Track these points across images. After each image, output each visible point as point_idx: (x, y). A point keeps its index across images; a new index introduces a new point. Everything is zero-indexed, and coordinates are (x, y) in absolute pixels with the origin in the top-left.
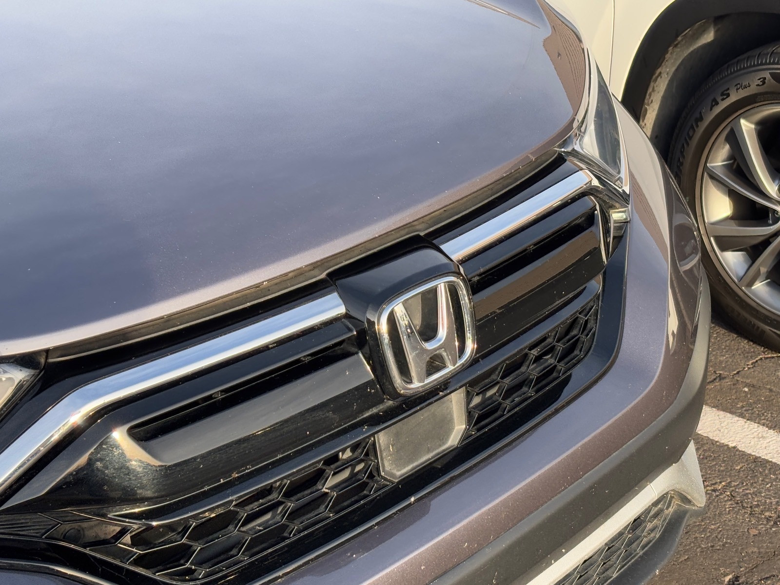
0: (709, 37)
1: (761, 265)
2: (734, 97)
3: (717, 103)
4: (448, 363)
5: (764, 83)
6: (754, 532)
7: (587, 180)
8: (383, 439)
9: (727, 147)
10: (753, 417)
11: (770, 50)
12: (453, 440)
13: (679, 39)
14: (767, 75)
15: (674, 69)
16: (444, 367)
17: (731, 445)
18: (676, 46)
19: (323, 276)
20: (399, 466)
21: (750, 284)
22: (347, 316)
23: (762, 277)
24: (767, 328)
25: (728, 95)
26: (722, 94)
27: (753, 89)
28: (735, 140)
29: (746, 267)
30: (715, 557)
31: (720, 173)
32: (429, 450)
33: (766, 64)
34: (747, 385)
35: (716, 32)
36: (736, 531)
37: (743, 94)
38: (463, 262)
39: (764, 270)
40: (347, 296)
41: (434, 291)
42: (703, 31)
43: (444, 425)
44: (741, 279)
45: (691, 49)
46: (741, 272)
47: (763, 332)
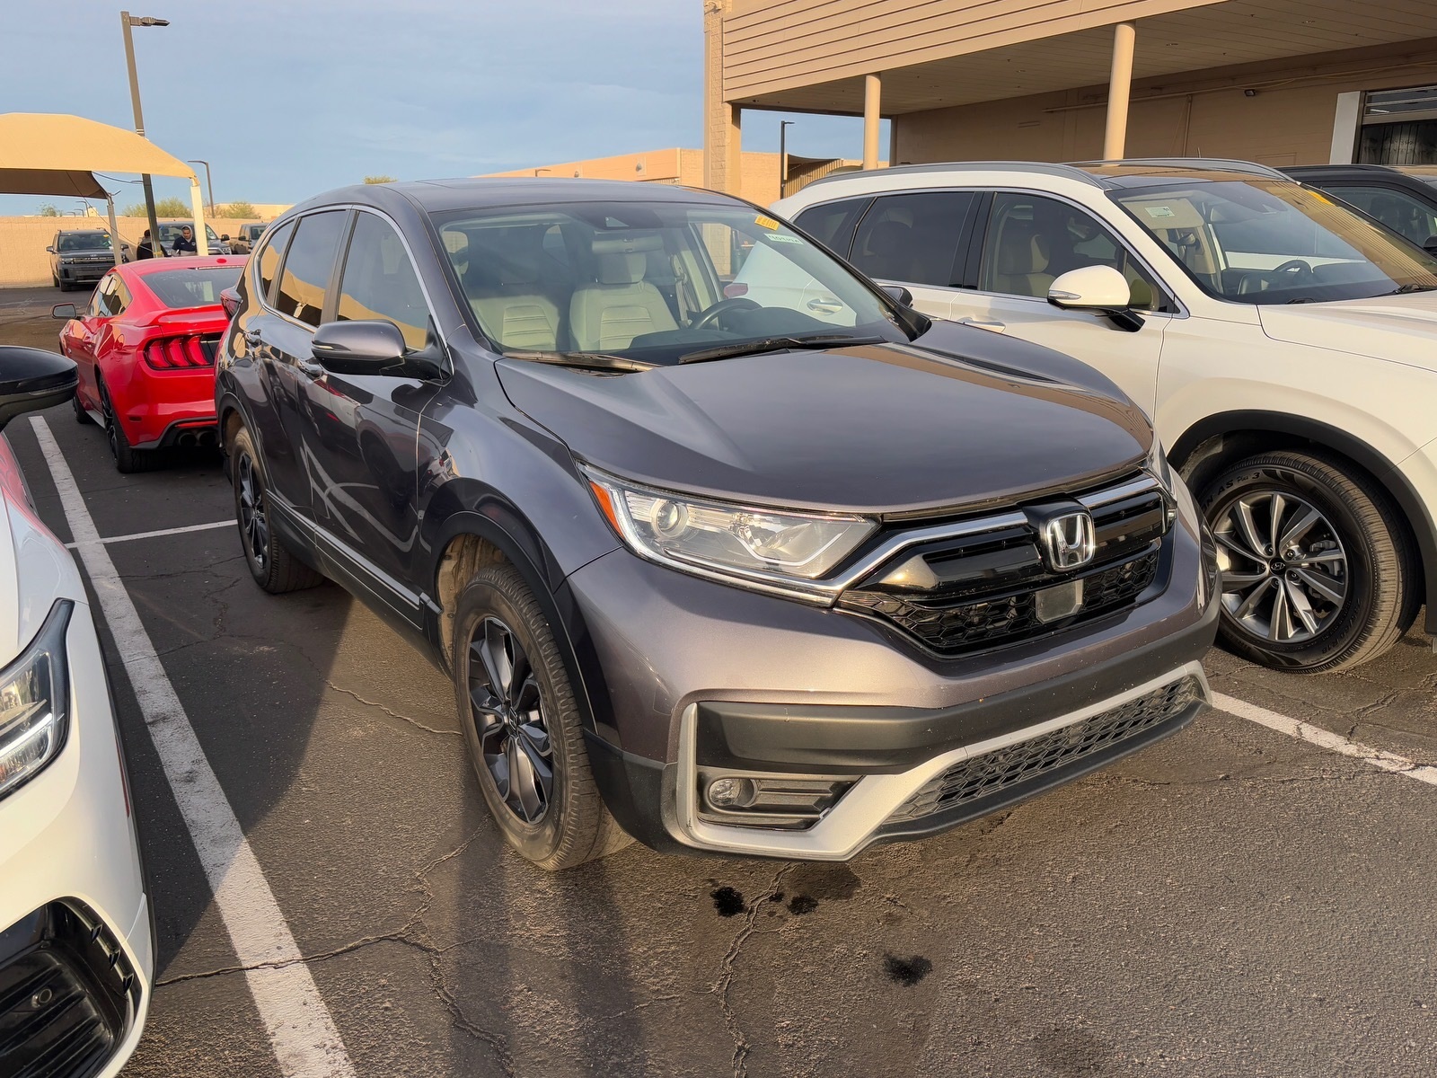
0: (1219, 449)
1: (1250, 602)
2: (1236, 486)
3: (1224, 490)
4: (1080, 559)
5: (1258, 476)
6: (1239, 755)
7: (1155, 483)
8: (1039, 596)
9: (1230, 521)
10: (1244, 698)
11: (1263, 455)
12: (1073, 611)
13: (1199, 446)
14: (1260, 471)
15: (1193, 468)
16: (1077, 561)
17: (1225, 710)
18: (1196, 452)
19: (1015, 504)
20: (1046, 617)
21: (1242, 616)
22: (1027, 524)
23: (1250, 611)
24: (1252, 646)
25: (1232, 484)
26: (1228, 484)
27: (1250, 480)
28: (1234, 515)
29: (1238, 605)
30: (1213, 764)
31: (1223, 538)
32: (1061, 613)
33: (1260, 464)
34: (1236, 680)
35: (1224, 446)
36: (1228, 754)
37: (1242, 484)
38: (1092, 509)
39: (1251, 606)
40: (1028, 514)
41: (1074, 519)
42: (1215, 444)
43: (1071, 599)
44: (1234, 613)
45: (1207, 456)
46: (1235, 608)
47: (1249, 648)
